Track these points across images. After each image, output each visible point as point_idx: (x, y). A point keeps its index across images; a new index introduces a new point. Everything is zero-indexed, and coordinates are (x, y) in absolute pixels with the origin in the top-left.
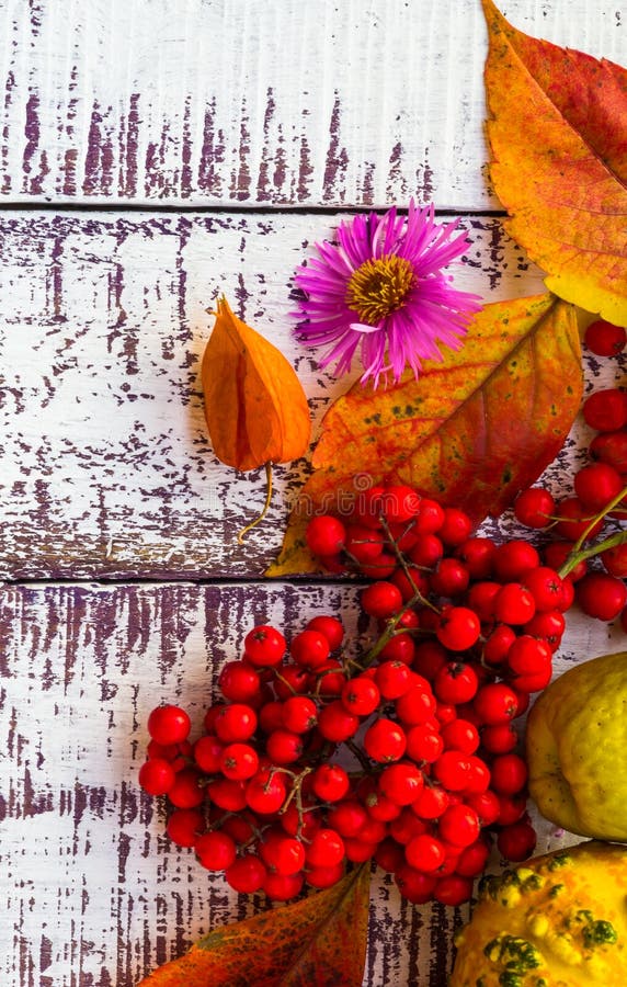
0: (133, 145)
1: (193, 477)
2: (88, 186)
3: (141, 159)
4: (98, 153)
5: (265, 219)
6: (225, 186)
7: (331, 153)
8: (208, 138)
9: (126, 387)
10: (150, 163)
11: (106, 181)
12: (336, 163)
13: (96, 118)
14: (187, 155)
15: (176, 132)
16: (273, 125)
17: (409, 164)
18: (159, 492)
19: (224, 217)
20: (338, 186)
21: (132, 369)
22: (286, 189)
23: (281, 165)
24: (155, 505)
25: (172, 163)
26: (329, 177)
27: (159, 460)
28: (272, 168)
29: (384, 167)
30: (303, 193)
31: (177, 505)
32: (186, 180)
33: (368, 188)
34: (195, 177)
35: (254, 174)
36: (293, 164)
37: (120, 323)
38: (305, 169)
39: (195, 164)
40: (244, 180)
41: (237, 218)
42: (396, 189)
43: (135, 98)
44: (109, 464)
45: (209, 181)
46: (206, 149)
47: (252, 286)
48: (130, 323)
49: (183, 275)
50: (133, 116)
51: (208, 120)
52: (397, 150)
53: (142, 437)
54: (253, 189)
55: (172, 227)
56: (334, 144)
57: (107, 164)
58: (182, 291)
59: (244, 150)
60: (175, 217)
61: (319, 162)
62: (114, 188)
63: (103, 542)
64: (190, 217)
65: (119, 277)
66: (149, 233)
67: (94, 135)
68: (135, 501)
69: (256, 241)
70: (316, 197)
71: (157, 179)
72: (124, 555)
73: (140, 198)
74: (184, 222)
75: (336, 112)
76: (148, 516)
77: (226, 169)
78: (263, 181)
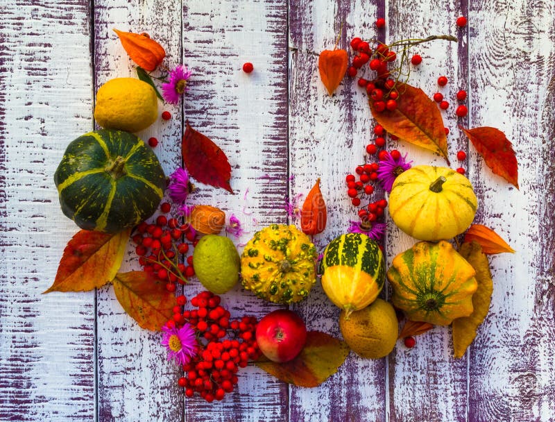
0: (81, 375)
1: (159, 353)
2: (91, 385)
3: (85, 373)
4: (83, 383)
5: (98, 340)
6: (91, 353)
7: (82, 329)
8: (79, 358)
9: (138, 370)
10: (86, 371)
11: (90, 381)
12: (84, 327)
13: (75, 384)
14: (83, 363)
15: (78, 365)
16: (76, 343)
17: (84, 310)
18: (163, 361)
19: (98, 349)
20: (90, 327)
21: (134, 369)
22: (91, 339)
23: (85, 340)
24: (166, 362)
25: (85, 366)
26: (88, 329)
27: (155, 361)
28: (86, 343)
29: (85, 316)
30: (91, 335)
31: (165, 357)
32: (90, 363)
33: (90, 320)
34: (88, 360)
35: (87, 347)
36: (85, 338)
37: (123, 372)
38: (86, 335)
39: (85, 361)
40: (89, 349)
41: (98, 346)
42: (90, 313)
43: (70, 375)
44: (156, 373)
45: (89, 357)
46: (82, 358)
47: (114, 342)
48: (123, 369)
49: (112, 358)
50: (75, 375)
51: (75, 358)
52: (81, 313)
53: (150, 365)
54: (91, 347)
55: (100, 361)
56: (80, 328)
57: (86, 381)
58: (116, 358)
59: (82, 349)
60: (99, 360)
61: (84, 331)
62: (91, 379)
63: (174, 373)
64: (98, 357)
65: (112, 372)
66: (102, 366)
67: (79, 384)
68: (165, 366)
69: (104, 341)
70: (92, 332)
71: (89, 369)
72: (177, 368)
73: (94, 373)
74: (100, 358)
75: (72, 328)
76: (168, 364)
77: (87, 353)
78: (89, 345)
